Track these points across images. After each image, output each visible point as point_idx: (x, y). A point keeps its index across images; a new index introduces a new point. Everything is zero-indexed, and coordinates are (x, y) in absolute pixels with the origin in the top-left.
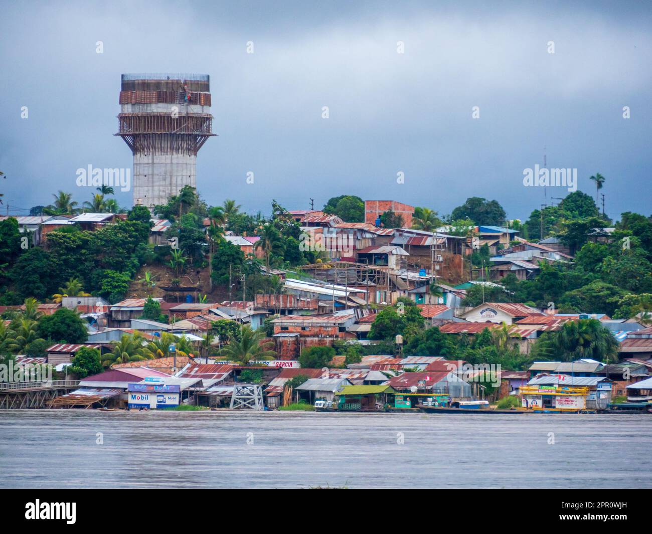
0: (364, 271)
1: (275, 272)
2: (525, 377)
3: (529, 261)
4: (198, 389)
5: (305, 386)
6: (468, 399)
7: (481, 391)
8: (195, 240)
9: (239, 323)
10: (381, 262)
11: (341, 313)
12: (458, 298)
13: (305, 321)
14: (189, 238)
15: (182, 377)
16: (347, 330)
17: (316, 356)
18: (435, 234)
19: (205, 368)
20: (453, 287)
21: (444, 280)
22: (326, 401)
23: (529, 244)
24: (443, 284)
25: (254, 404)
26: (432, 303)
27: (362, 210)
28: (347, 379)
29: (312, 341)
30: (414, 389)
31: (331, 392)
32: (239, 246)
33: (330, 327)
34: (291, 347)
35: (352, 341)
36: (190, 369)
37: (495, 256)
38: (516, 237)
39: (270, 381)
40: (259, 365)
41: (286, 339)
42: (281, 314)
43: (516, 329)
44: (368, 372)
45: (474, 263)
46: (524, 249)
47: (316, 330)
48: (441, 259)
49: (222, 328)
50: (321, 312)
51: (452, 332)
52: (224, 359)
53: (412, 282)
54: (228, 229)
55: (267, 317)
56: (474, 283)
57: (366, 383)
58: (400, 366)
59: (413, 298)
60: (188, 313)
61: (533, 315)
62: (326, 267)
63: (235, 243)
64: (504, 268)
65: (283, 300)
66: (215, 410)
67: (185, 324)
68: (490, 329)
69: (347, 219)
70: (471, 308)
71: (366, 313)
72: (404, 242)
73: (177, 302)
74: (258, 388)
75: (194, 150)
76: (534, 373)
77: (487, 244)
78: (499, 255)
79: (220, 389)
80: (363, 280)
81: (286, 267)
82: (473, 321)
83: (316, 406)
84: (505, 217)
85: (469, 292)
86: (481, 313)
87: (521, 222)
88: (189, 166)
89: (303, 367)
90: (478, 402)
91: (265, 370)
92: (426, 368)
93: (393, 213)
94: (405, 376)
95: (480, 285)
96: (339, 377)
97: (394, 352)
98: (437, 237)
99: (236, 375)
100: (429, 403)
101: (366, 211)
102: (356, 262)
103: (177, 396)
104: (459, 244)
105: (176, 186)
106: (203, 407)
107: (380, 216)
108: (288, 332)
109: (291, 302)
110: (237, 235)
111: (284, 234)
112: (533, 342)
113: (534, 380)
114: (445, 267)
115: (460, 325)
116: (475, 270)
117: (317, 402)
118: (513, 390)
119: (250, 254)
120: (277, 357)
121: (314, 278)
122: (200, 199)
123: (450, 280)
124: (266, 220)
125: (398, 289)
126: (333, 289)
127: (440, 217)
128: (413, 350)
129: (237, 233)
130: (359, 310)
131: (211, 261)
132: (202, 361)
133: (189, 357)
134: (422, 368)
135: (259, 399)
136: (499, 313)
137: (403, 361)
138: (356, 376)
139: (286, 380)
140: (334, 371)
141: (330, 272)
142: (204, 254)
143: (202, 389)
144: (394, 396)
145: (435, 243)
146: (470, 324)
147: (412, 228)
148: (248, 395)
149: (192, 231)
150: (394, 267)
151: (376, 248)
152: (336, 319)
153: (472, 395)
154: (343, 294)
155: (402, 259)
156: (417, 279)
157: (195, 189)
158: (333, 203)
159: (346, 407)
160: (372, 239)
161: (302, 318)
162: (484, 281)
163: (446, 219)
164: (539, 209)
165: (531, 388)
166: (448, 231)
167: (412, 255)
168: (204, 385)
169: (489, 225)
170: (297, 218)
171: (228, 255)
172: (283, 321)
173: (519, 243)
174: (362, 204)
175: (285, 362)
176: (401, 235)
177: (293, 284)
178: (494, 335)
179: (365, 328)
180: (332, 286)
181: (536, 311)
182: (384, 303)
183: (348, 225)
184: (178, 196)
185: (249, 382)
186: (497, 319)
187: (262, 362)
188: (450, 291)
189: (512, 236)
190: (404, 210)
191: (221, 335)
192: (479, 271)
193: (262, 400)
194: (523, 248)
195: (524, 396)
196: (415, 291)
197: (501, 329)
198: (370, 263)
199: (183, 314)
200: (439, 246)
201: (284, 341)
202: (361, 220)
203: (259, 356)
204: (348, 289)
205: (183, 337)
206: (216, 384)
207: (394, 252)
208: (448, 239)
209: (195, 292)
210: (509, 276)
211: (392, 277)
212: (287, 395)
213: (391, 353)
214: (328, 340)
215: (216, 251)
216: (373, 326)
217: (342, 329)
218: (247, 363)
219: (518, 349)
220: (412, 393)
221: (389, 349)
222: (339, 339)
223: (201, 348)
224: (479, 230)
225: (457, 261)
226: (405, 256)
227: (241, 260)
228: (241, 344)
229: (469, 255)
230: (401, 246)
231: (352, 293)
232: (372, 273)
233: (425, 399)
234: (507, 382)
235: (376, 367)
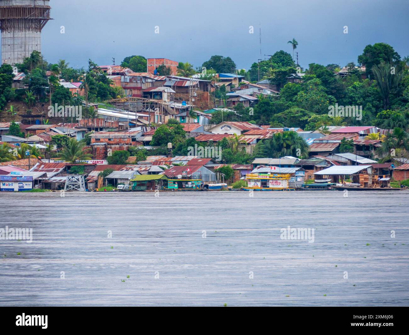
0: (147, 103)
1: (92, 104)
2: (249, 168)
3: (251, 95)
4: (44, 178)
5: (111, 176)
6: (214, 182)
7: (222, 177)
8: (41, 85)
9: (69, 137)
10: (158, 97)
11: (133, 130)
12: (207, 119)
13: (111, 135)
14: (37, 84)
15: (34, 171)
16: (137, 140)
17: (117, 157)
18: (191, 79)
19: (49, 166)
20: (203, 112)
21: (197, 108)
22: (125, 185)
23: (251, 84)
24: (197, 110)
25: (80, 187)
26: (190, 122)
27: (145, 64)
28: (137, 171)
29: (115, 147)
30: (180, 176)
31: (127, 179)
32: (68, 89)
33: (127, 138)
34: (102, 151)
35: (140, 147)
36: (39, 166)
37: (229, 92)
38: (242, 80)
39: (89, 173)
40: (82, 163)
41: (99, 146)
42: (95, 131)
43: (243, 138)
44: (151, 166)
45: (216, 97)
46: (248, 88)
47: (118, 140)
48: (195, 95)
49: (59, 140)
50: (120, 129)
51: (203, 140)
52: (60, 160)
53: (177, 110)
54: (61, 78)
55: (86, 133)
56: (217, 109)
57: (150, 173)
58: (171, 162)
59: (178, 119)
60: (37, 131)
61: (254, 129)
62: (123, 101)
63: (66, 87)
64: (235, 99)
65: (97, 122)
66: (55, 192)
67: (35, 138)
68: (227, 138)
69: (136, 70)
70: (215, 125)
71: (149, 129)
72: (172, 84)
73: (30, 124)
74: (81, 177)
75: (40, 29)
76: (256, 165)
77: (224, 85)
78: (232, 92)
79: (58, 178)
80: (147, 109)
81: (98, 101)
82: (216, 133)
83: (118, 188)
84: (235, 68)
85: (213, 115)
86: (221, 128)
87: (246, 71)
88: (36, 39)
89: (109, 163)
90: (220, 185)
91: (86, 166)
92: (187, 164)
93: (165, 66)
94: (174, 169)
95: (220, 110)
96: (132, 170)
97: (166, 153)
98: (193, 81)
99: (68, 170)
100: (190, 185)
101: (148, 65)
102: (142, 97)
103: (31, 183)
104: (207, 85)
105: (28, 52)
106: (47, 190)
107: (156, 68)
108: (100, 142)
109: (101, 123)
110: (67, 82)
111: (96, 80)
112: (254, 146)
113: (255, 170)
114: (198, 100)
115: (208, 136)
116: (217, 101)
117: (119, 186)
118: (242, 176)
119: (75, 94)
120: (93, 158)
121: (116, 108)
122: (44, 59)
123: (201, 108)
124: (85, 71)
125: (169, 114)
126: (128, 114)
127: (194, 68)
128: (179, 152)
129: (67, 80)
130: (144, 128)
131: (51, 98)
132: (46, 161)
133: (38, 158)
134: (185, 163)
135: (82, 184)
136: (233, 128)
137: (173, 159)
138: (143, 169)
139: (99, 172)
140: (129, 166)
141: (126, 104)
142: (46, 94)
143: (46, 179)
144: (167, 181)
145: (191, 84)
146: (214, 135)
147: (177, 75)
148: (76, 182)
149: (38, 80)
150: (167, 100)
151: (154, 88)
152: (130, 133)
153: (216, 180)
154: (134, 117)
155: (171, 95)
156: (181, 108)
157: (40, 53)
158: (127, 60)
159: (138, 188)
160: (152, 83)
161: (108, 133)
162: (223, 108)
163: (198, 69)
164: (257, 62)
165: (253, 175)
166: (200, 77)
167: (177, 92)
168: (48, 176)
169: (225, 73)
170: (104, 70)
171: (61, 94)
172: (97, 135)
173: (245, 84)
174: (145, 61)
175: (99, 160)
176: (170, 80)
177: (103, 111)
178: (229, 142)
179: (149, 138)
180: (127, 112)
181: (256, 126)
182: (160, 123)
183: (137, 74)
184: (30, 57)
185: (76, 174)
186: (232, 131)
187: (84, 161)
188: (202, 115)
189: (240, 79)
190: (172, 64)
191: (58, 144)
192: (219, 101)
193: (84, 185)
194: (246, 86)
195: (250, 180)
196: (179, 115)
197: (234, 138)
198: (151, 98)
199: (34, 131)
200: (194, 87)
201: (97, 148)
202: (145, 71)
203: (83, 158)
204: (137, 114)
205: (34, 146)
206: (55, 175)
207: (166, 90)
208: (200, 82)
209: (41, 118)
210: (239, 104)
211: (164, 106)
212: (100, 182)
213: (165, 154)
214: (125, 146)
215: (54, 92)
216: (153, 137)
217: (134, 140)
218: (74, 162)
219: (245, 150)
220: (179, 179)
221: (164, 151)
222: (132, 146)
223: (46, 153)
224: (219, 76)
225: (205, 95)
226: (173, 93)
227: (70, 97)
228: (70, 150)
229: (213, 92)
230: (170, 86)
231: (140, 117)
232: (152, 104)
233: (187, 183)
234: (239, 171)
235: (156, 163)
